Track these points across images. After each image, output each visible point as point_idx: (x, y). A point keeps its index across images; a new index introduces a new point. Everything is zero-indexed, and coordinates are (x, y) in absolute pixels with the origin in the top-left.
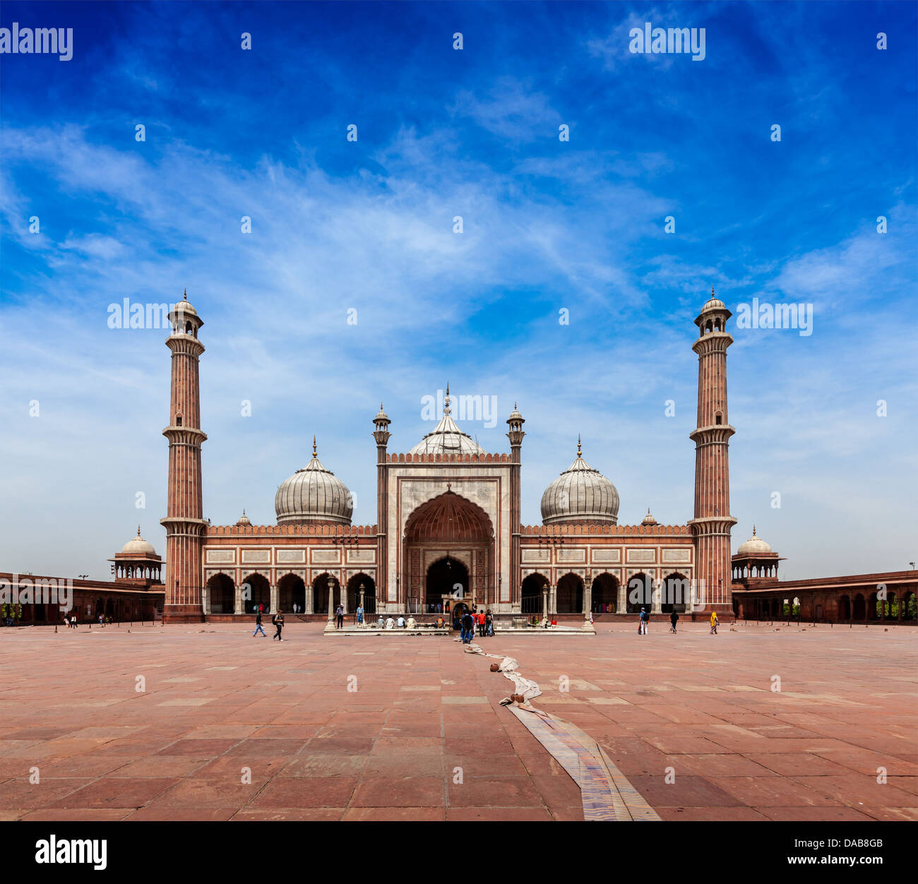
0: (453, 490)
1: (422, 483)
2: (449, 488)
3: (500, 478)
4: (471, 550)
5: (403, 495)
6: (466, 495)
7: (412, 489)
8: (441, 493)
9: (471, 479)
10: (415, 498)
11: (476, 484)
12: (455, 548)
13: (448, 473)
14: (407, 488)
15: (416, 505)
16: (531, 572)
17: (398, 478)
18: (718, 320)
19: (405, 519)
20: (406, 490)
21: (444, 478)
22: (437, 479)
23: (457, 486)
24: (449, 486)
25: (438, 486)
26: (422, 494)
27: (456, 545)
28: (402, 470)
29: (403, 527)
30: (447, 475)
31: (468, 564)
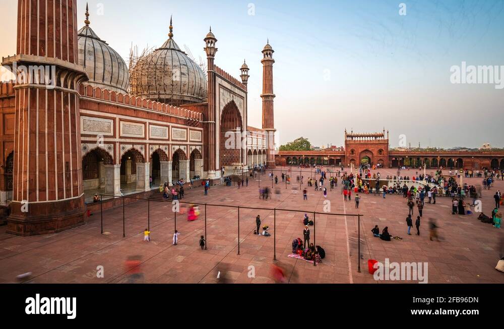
0: (234, 100)
5: (221, 97)
6: (237, 104)
8: (231, 101)
9: (238, 96)
10: (224, 100)
11: (239, 99)
13: (233, 89)
14: (222, 92)
15: (224, 105)
17: (219, 84)
18: (270, 53)
19: (221, 113)
22: (230, 91)
24: (233, 97)
25: (230, 96)
29: (220, 119)
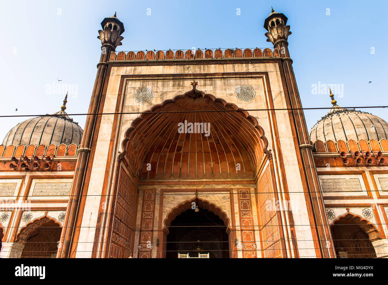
0: (199, 88)
1: (155, 82)
2: (194, 87)
3: (266, 74)
4: (230, 191)
5: (128, 96)
6: (219, 94)
7: (142, 89)
8: (183, 93)
9: (225, 76)
10: (145, 100)
11: (232, 81)
12: (207, 187)
13: (192, 69)
14: (134, 88)
15: (144, 108)
16: (339, 213)
17: (123, 77)
19: (126, 127)
20: (132, 91)
21: (187, 75)
22: (176, 77)
23: (205, 85)
24: (195, 85)
25: (179, 85)
26: (155, 95)
27: (207, 183)
28: (129, 68)
29: (122, 138)
30: (190, 72)
31: (227, 210)
